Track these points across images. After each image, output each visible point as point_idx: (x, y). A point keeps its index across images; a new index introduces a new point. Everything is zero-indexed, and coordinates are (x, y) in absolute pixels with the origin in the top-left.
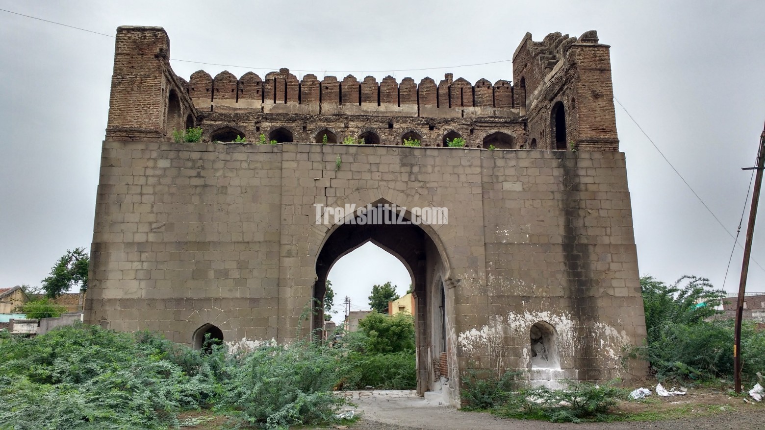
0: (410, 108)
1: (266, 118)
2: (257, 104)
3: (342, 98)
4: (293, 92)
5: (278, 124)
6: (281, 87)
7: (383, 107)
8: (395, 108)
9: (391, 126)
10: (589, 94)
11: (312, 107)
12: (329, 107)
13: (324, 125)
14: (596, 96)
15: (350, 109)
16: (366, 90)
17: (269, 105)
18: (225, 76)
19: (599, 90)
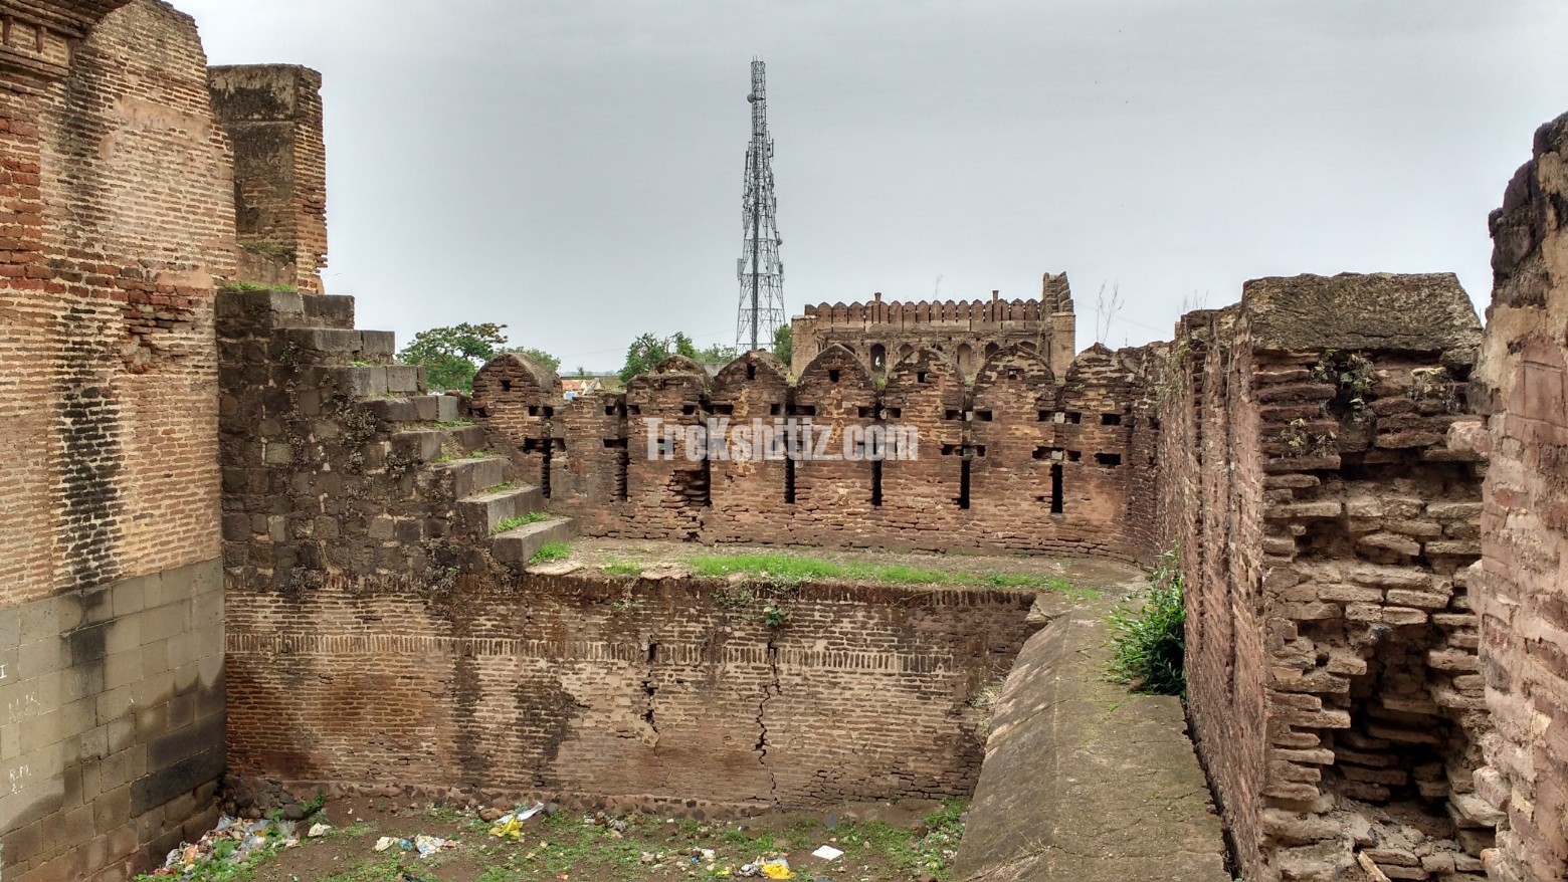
0: (964, 323)
1: (869, 336)
2: (861, 325)
3: (917, 318)
4: (884, 316)
5: (875, 341)
6: (876, 311)
7: (945, 324)
8: (954, 323)
9: (950, 339)
10: (1060, 347)
11: (898, 325)
12: (908, 325)
13: (905, 340)
14: (1064, 348)
15: (923, 326)
16: (935, 311)
17: (869, 324)
18: (840, 305)
19: (1066, 344)
